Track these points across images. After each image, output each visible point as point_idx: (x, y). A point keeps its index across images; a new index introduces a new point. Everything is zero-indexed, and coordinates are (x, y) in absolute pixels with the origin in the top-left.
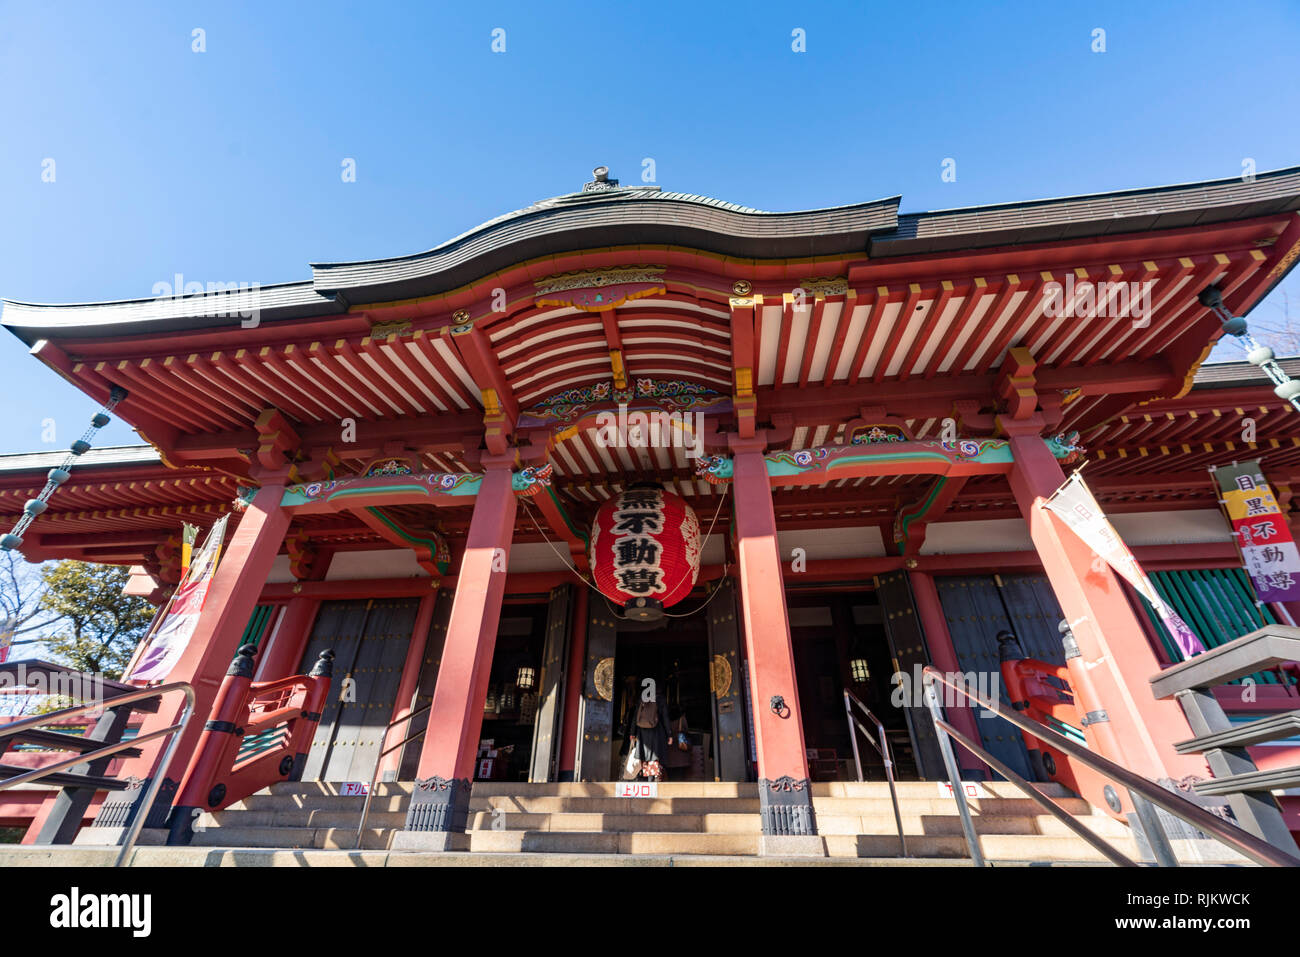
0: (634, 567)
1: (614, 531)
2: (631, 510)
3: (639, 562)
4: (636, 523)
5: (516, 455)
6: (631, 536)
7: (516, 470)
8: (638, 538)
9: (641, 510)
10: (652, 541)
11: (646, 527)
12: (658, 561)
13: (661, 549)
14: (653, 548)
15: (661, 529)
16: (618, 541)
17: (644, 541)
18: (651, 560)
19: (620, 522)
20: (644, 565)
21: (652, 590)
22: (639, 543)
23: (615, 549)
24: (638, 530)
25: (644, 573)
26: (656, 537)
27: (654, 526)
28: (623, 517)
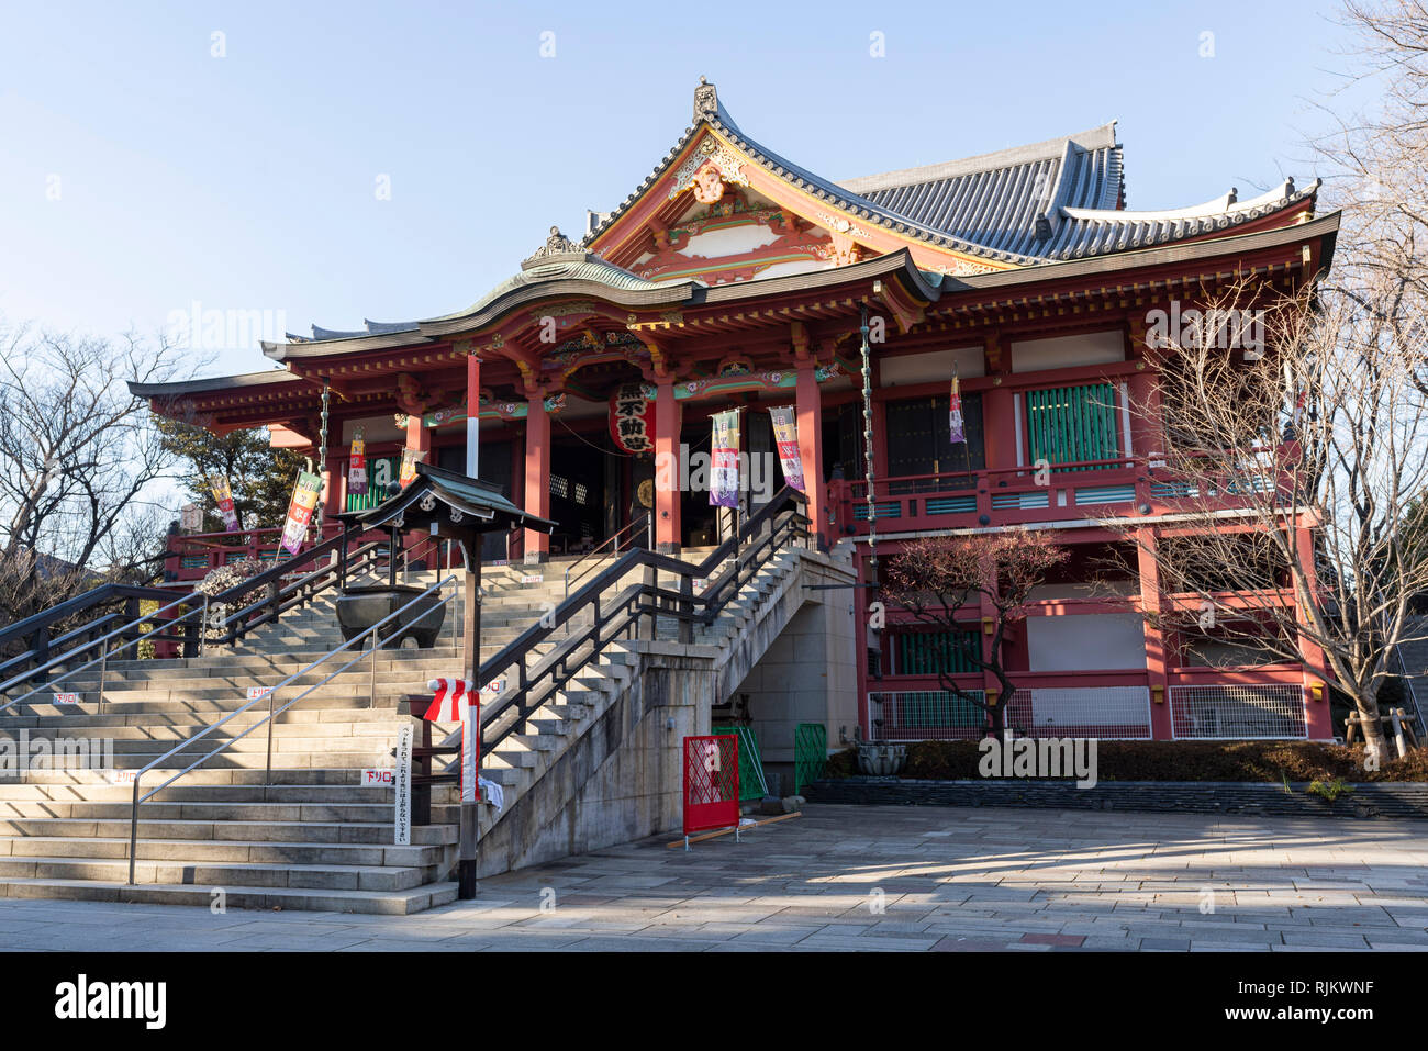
0: (629, 436)
1: (617, 414)
2: (626, 400)
3: (632, 433)
4: (628, 409)
5: (544, 391)
6: (627, 418)
7: (546, 399)
8: (631, 418)
9: (632, 399)
10: (639, 420)
11: (634, 411)
12: (644, 432)
13: (645, 424)
14: (640, 424)
15: (644, 411)
16: (620, 420)
17: (634, 420)
18: (639, 432)
19: (620, 408)
20: (636, 435)
21: (645, 448)
22: (631, 422)
23: (618, 425)
24: (630, 413)
25: (636, 439)
26: (641, 417)
27: (640, 410)
28: (622, 404)
